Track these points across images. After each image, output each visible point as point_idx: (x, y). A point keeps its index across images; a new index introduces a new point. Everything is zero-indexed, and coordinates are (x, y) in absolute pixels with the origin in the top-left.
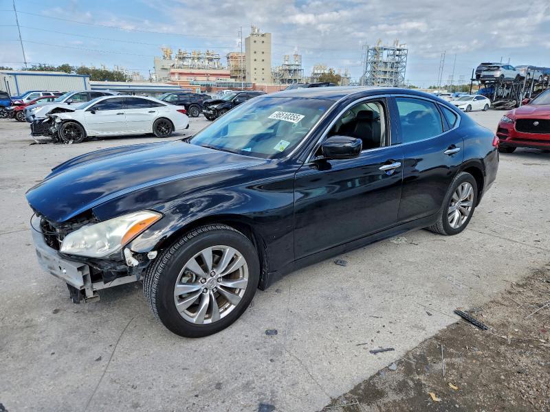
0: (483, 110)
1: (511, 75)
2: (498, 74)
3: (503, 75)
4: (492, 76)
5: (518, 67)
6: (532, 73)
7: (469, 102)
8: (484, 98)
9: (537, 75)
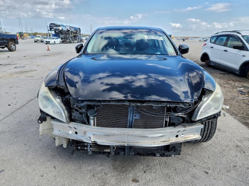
0: (60, 44)
1: (65, 29)
2: (60, 28)
3: (62, 29)
4: (59, 29)
5: (66, 26)
6: (71, 29)
7: (54, 40)
8: (58, 39)
9: (73, 30)
